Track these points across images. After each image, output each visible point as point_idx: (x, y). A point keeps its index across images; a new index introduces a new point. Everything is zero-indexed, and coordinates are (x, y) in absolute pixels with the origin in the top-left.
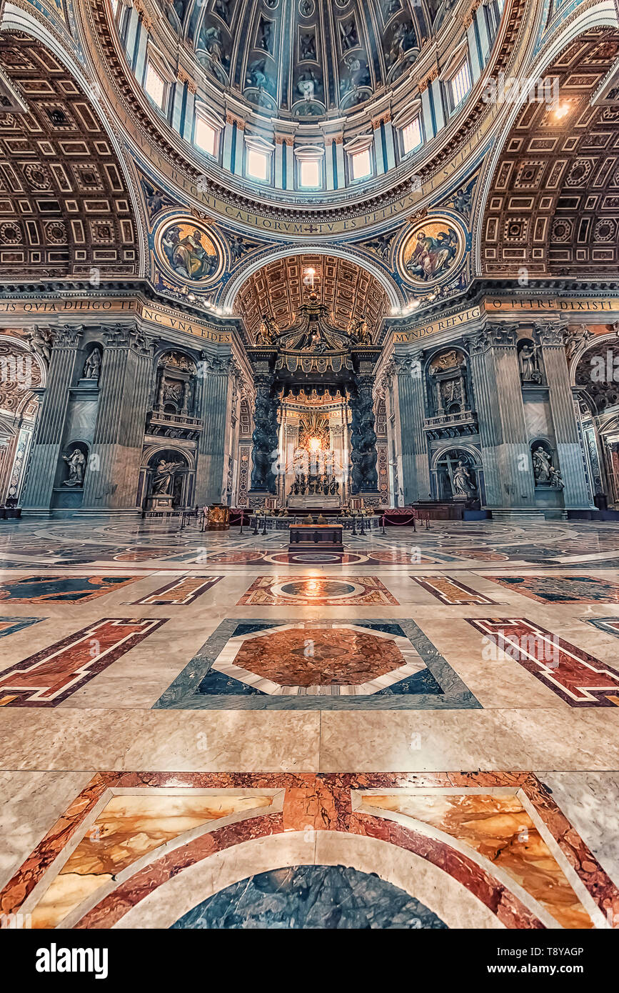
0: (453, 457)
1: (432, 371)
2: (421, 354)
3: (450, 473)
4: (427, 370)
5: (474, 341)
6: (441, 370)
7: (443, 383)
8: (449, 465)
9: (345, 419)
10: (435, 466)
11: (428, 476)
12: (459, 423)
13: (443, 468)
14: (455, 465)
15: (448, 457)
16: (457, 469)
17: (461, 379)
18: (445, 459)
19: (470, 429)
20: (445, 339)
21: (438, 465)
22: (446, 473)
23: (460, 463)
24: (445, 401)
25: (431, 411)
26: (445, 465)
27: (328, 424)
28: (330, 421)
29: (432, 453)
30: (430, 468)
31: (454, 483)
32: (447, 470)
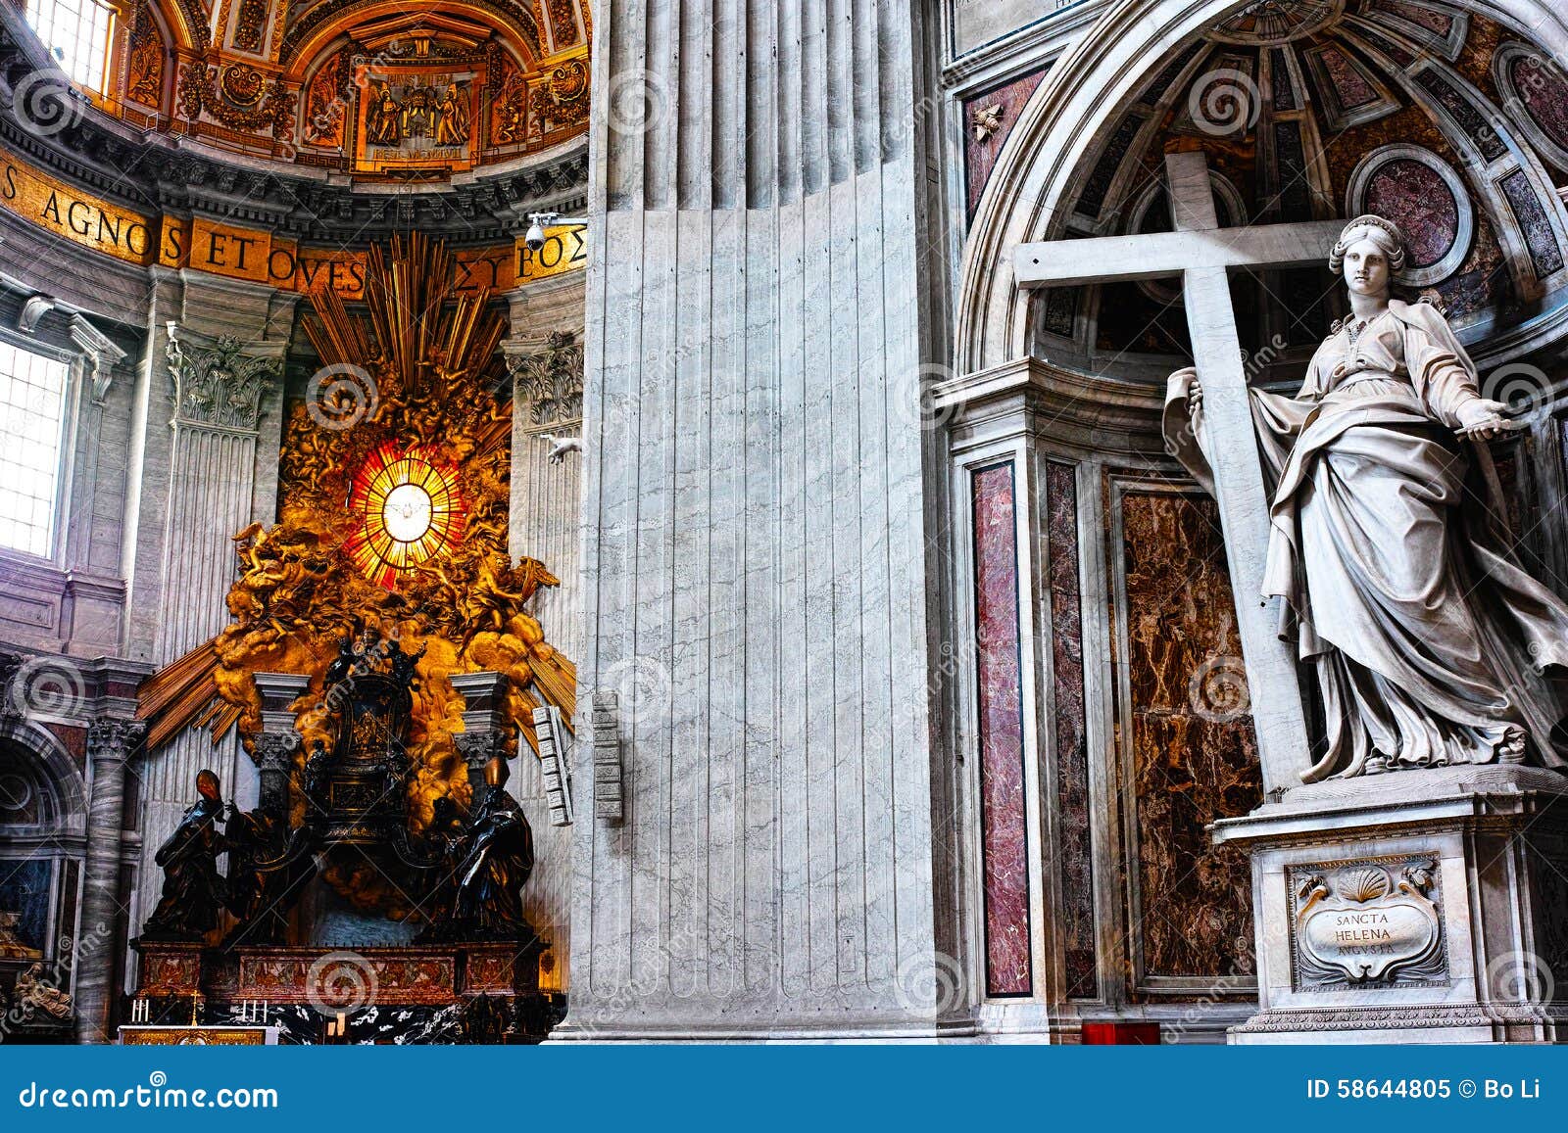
13: (1115, 372)
15: (1187, 179)
27: (505, 332)
28: (515, 311)
29: (977, 141)
30: (935, 347)
31: (1278, 580)
32: (1175, 387)
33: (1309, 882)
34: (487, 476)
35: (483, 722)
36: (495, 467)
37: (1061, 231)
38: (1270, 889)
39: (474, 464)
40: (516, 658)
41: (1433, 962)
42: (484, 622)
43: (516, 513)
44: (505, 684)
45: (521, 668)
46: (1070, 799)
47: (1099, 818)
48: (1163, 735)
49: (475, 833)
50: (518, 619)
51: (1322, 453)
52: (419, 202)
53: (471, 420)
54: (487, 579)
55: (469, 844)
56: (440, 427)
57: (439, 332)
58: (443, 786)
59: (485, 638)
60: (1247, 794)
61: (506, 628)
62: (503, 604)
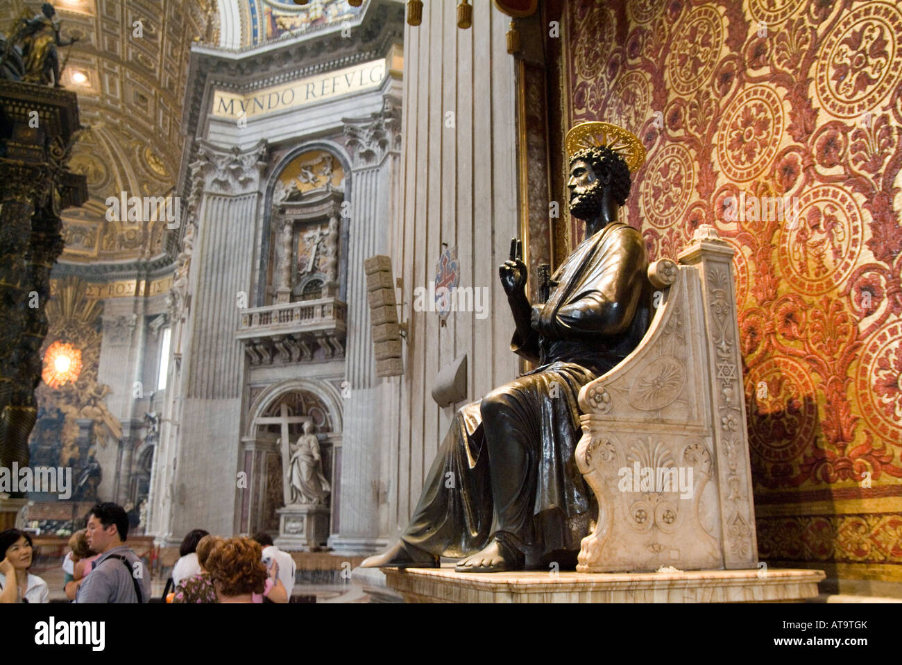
0: (296, 410)
1: (280, 196)
2: (263, 150)
3: (285, 450)
4: (271, 191)
5: (364, 138)
6: (296, 196)
7: (300, 226)
8: (285, 430)
9: (141, 304)
10: (253, 431)
11: (235, 455)
12: (307, 325)
13: (270, 436)
14: (296, 431)
15: (284, 408)
16: (301, 440)
17: (333, 222)
18: (279, 415)
19: (329, 343)
20: (313, 123)
21: (261, 427)
22: (276, 449)
23: (306, 426)
24: (295, 269)
25: (264, 293)
26: (275, 429)
27: (102, 312)
28: (106, 305)
29: (251, 396)
30: (242, 434)
31: (289, 475)
32: (278, 442)
33: (287, 520)
34: (92, 356)
35: (85, 434)
36: (94, 353)
37: (264, 416)
38: (282, 520)
39: (87, 351)
40: (98, 415)
41: (301, 532)
42: (88, 403)
43: (101, 369)
44: (94, 422)
45: (99, 419)
46: (256, 504)
47: (260, 507)
48: (271, 494)
49: (84, 470)
50: (99, 403)
51: (296, 458)
52: (77, 267)
53: (88, 337)
54: (91, 390)
55: (81, 474)
56: (77, 338)
57: (80, 309)
58: (71, 453)
59: (88, 408)
60: (283, 505)
61: (95, 405)
62: (95, 398)
